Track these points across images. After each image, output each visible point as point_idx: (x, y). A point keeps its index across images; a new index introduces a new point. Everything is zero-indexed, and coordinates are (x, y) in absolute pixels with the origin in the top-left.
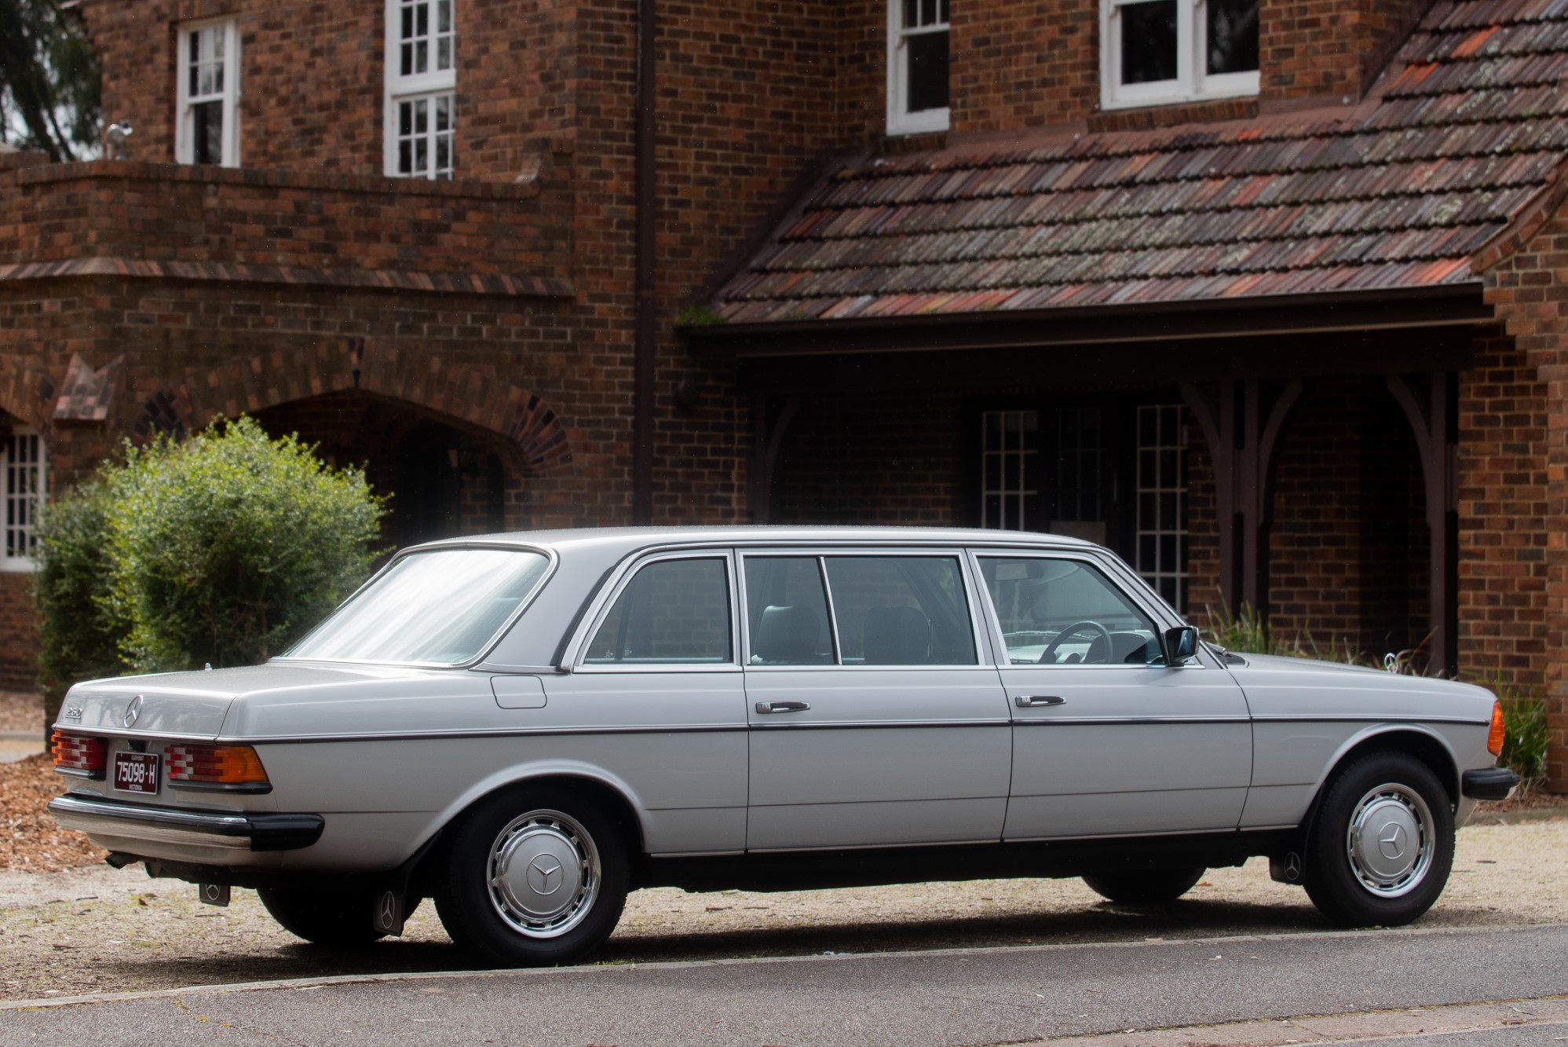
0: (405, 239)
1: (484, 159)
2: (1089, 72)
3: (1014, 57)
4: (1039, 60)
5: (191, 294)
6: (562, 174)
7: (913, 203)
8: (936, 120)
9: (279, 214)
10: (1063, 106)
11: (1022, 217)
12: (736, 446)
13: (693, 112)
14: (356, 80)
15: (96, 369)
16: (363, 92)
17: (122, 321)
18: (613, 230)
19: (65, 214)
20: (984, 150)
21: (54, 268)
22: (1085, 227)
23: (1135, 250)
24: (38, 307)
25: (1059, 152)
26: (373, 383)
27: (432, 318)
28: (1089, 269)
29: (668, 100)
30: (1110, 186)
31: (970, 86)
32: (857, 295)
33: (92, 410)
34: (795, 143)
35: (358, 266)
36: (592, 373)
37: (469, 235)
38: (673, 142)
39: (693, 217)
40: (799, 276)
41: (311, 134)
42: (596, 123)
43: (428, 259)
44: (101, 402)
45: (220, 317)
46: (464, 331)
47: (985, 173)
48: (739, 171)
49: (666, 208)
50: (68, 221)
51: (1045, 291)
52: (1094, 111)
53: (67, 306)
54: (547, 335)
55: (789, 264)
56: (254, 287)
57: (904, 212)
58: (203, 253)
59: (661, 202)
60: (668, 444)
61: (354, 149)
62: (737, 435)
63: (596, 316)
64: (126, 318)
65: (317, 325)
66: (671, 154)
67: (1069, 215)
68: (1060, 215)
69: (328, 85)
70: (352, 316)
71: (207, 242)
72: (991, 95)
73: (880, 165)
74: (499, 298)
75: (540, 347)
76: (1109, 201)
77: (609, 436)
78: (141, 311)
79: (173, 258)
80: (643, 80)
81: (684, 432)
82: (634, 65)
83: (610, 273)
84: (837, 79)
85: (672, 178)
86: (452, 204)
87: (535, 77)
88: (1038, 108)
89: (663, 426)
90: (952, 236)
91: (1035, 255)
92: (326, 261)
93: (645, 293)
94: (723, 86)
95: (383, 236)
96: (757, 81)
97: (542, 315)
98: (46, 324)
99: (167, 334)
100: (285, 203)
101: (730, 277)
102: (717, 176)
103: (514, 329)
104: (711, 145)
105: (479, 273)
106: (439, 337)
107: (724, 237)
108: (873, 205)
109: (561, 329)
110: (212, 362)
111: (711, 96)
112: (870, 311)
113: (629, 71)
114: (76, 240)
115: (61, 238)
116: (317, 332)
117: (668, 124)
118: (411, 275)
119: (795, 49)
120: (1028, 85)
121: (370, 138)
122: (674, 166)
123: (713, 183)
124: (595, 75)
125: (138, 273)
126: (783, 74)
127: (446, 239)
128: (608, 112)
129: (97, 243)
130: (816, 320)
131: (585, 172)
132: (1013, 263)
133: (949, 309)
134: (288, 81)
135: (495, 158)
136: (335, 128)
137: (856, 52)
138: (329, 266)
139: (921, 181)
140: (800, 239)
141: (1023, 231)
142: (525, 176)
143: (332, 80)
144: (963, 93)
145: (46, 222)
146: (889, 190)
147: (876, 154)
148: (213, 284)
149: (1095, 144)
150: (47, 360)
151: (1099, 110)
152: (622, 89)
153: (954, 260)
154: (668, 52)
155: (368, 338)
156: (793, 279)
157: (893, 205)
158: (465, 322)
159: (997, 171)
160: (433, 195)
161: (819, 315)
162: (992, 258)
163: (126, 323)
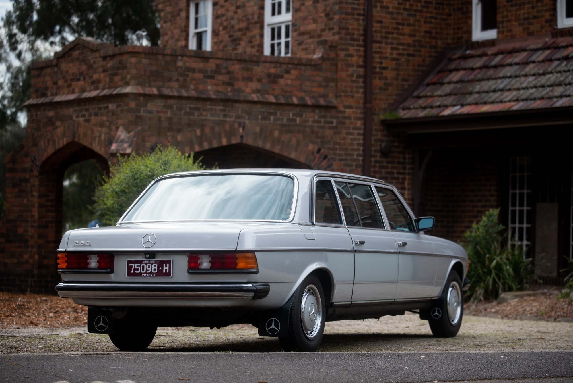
0: (264, 81)
1: (303, 50)
2: (552, 13)
3: (522, 7)
4: (533, 8)
5: (170, 102)
6: (332, 55)
7: (481, 68)
8: (492, 34)
9: (209, 69)
10: (542, 27)
11: (523, 73)
12: (407, 171)
13: (390, 30)
14: (253, 18)
15: (129, 132)
16: (256, 23)
17: (140, 112)
18: (354, 79)
19: (118, 68)
20: (510, 46)
21: (114, 91)
22: (548, 76)
23: (566, 85)
24: (107, 107)
25: (539, 46)
26: (249, 141)
27: (275, 114)
28: (547, 93)
29: (379, 25)
30: (558, 59)
31: (505, 19)
32: (454, 106)
33: (125, 149)
34: (434, 44)
35: (243, 91)
36: (344, 139)
37: (292, 80)
38: (381, 42)
39: (389, 74)
40: (433, 99)
41: (236, 41)
42: (347, 34)
43: (274, 89)
44: (130, 146)
45: (183, 112)
46: (289, 120)
47: (510, 55)
48: (409, 55)
49: (378, 70)
50: (120, 71)
51: (529, 102)
52: (554, 29)
53: (118, 106)
54: (325, 122)
55: (429, 94)
56: (198, 99)
57: (476, 72)
58: (176, 85)
59: (375, 68)
60: (377, 169)
61: (252, 47)
62: (408, 166)
63: (346, 115)
64: (142, 111)
65: (225, 116)
66: (380, 48)
67: (541, 71)
68: (538, 72)
69: (242, 21)
70: (240, 112)
71: (178, 80)
72: (514, 23)
73: (469, 54)
74: (305, 106)
75: (322, 127)
76: (558, 66)
77: (352, 165)
78: (149, 108)
79: (163, 86)
80: (368, 17)
81: (385, 164)
82: (364, 10)
83: (353, 97)
84: (452, 18)
85: (380, 58)
86: (284, 66)
87: (323, 15)
88: (532, 28)
89: (376, 162)
90: (494, 81)
91: (527, 88)
92: (229, 89)
93: (368, 105)
94: (403, 19)
95: (254, 79)
96: (418, 18)
97: (323, 114)
98: (110, 114)
99: (160, 118)
100: (212, 65)
101: (405, 100)
102: (400, 57)
103: (311, 120)
104: (398, 44)
105: (296, 96)
106: (278, 122)
107: (403, 83)
108: (465, 69)
109: (331, 120)
110: (179, 131)
111: (397, 24)
112: (458, 112)
113: (362, 12)
114: (123, 79)
115: (117, 79)
116: (225, 119)
117: (379, 35)
118: (266, 96)
119: (434, 5)
120: (528, 18)
121: (258, 42)
122: (381, 53)
123: (398, 60)
124: (347, 14)
125: (147, 92)
126: (429, 15)
127: (282, 81)
128: (353, 29)
129: (130, 80)
130: (437, 116)
131: (342, 54)
132: (518, 92)
133: (490, 110)
134: (227, 20)
135: (306, 49)
136: (245, 39)
137: (460, 6)
138: (230, 91)
139: (484, 59)
140: (434, 84)
141: (523, 79)
142: (317, 55)
143: (244, 19)
144: (502, 22)
145: (111, 72)
146: (471, 63)
147: (467, 49)
148: (180, 98)
149: (554, 42)
150: (110, 129)
151: (557, 29)
152: (359, 20)
153: (494, 91)
154: (379, 5)
155: (247, 122)
156: (430, 100)
157: (472, 69)
158: (289, 116)
159: (515, 55)
160: (276, 63)
161: (438, 114)
162: (510, 90)
163: (142, 113)
